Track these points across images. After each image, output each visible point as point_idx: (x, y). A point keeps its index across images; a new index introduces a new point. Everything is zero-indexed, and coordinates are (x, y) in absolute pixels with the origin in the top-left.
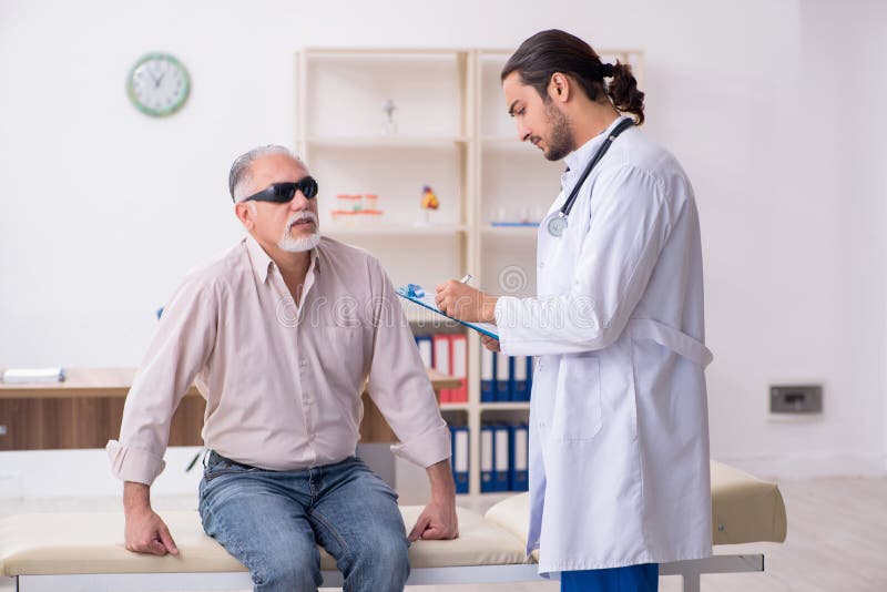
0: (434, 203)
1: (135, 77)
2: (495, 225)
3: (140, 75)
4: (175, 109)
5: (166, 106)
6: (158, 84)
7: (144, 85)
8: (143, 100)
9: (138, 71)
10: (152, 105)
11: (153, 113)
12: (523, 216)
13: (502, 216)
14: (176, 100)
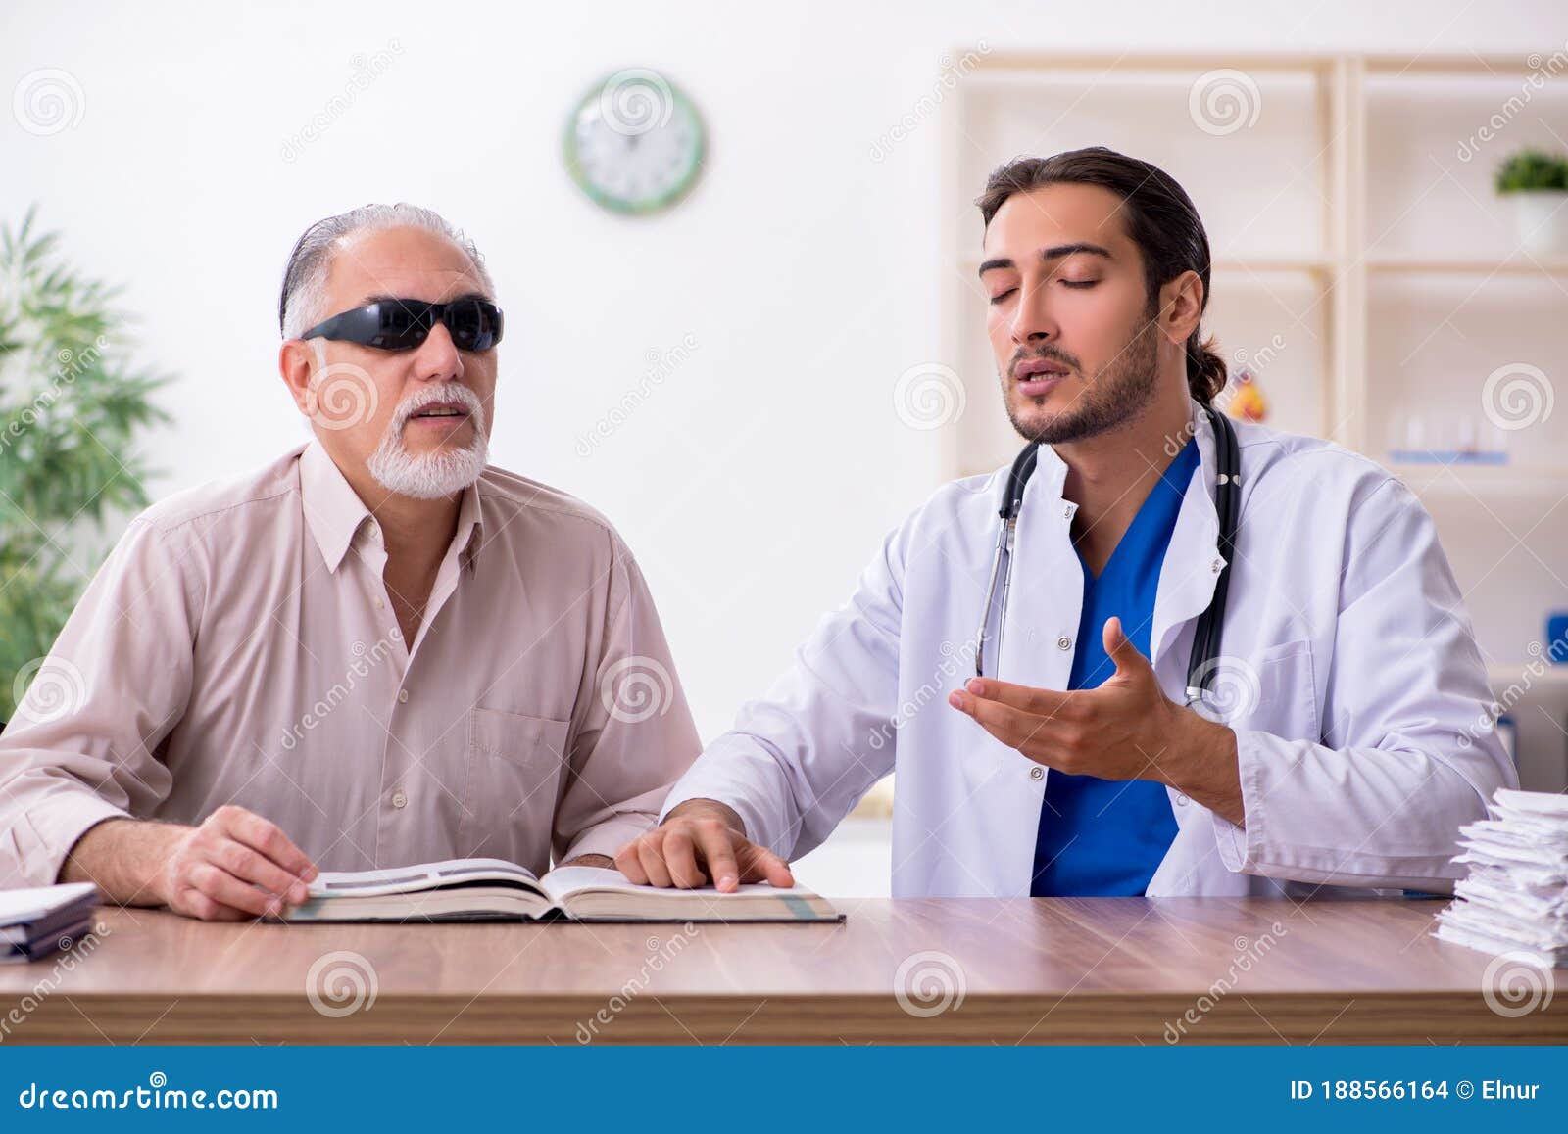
0: (1256, 408)
1: (584, 132)
2: (1400, 456)
3: (595, 123)
4: (672, 199)
5: (649, 191)
6: (633, 141)
7: (601, 150)
8: (599, 178)
9: (589, 115)
10: (619, 188)
11: (622, 207)
12: (1463, 439)
13: (1416, 436)
14: (674, 178)
